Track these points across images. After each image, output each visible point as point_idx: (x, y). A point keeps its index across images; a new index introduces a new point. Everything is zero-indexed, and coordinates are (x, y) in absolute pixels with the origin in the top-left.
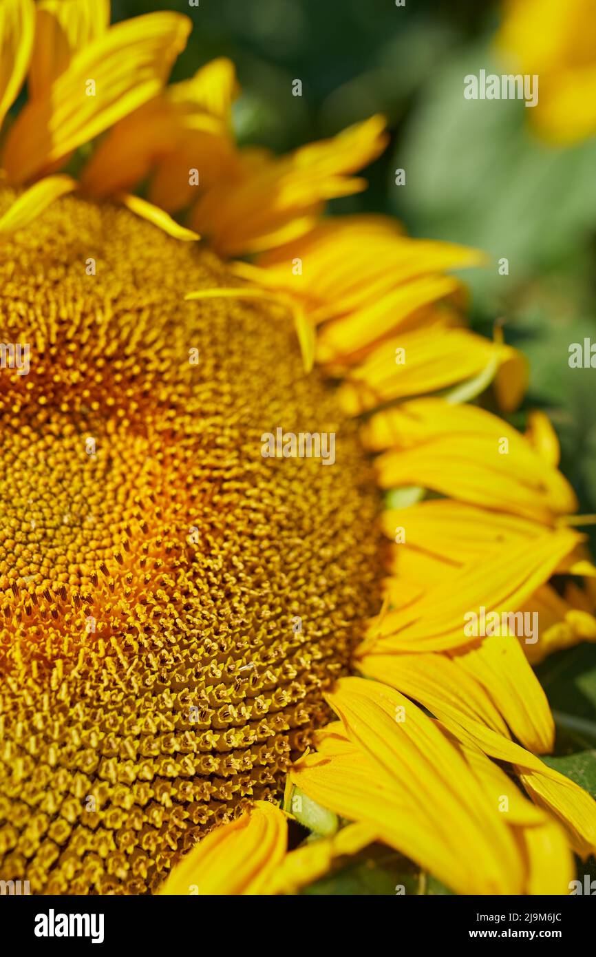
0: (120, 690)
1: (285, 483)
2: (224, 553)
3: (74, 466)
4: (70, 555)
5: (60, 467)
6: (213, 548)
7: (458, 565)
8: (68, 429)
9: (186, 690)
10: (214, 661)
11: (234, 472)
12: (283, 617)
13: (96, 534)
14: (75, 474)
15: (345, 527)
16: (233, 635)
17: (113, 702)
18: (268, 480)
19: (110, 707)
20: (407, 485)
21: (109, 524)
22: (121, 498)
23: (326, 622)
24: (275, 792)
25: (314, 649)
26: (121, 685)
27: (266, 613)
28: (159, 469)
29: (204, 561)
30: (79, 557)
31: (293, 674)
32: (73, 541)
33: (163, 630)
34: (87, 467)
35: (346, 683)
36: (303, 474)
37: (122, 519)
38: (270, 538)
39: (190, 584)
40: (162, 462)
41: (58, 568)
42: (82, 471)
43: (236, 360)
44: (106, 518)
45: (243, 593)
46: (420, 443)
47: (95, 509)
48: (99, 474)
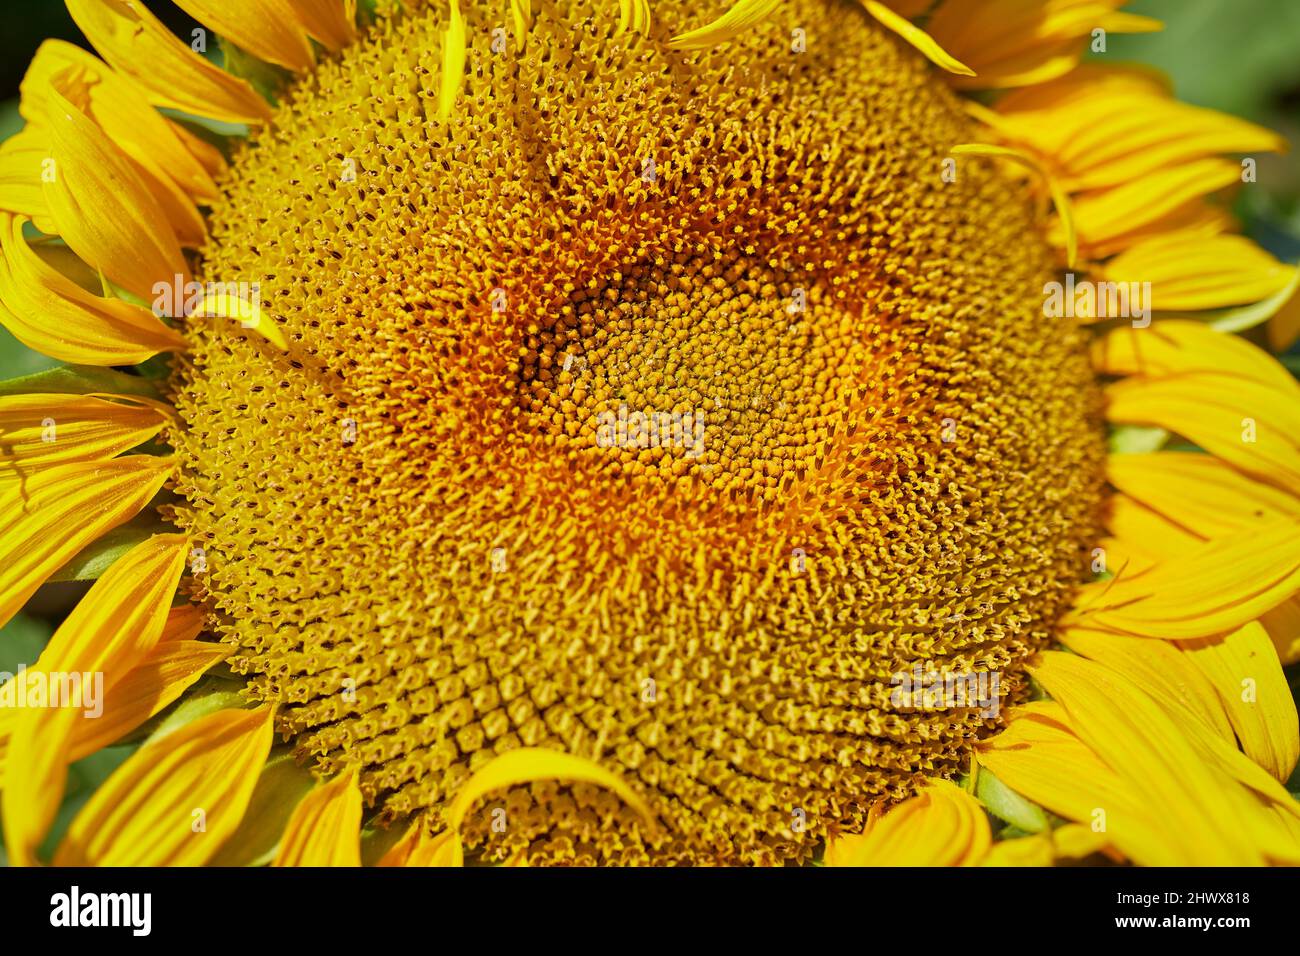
0: (807, 621)
1: (1013, 400)
2: (941, 475)
3: (770, 338)
4: (756, 446)
5: (754, 335)
6: (928, 467)
7: (1204, 539)
8: (768, 289)
9: (881, 634)
10: (916, 605)
11: (960, 377)
12: (995, 566)
13: (788, 426)
14: (771, 347)
15: (1072, 466)
16: (940, 576)
17: (797, 634)
18: (996, 394)
19: (794, 639)
20: (1146, 425)
21: (803, 417)
22: (820, 386)
23: (1039, 579)
24: (953, 771)
25: (1022, 609)
26: (811, 615)
27: (979, 558)
28: (869, 358)
29: (918, 482)
30: (766, 451)
31: (999, 636)
32: (760, 431)
33: (863, 557)
34: (784, 340)
35: (1049, 657)
36: (1033, 392)
37: (819, 413)
38: (989, 465)
39: (901, 507)
40: (875, 350)
41: (741, 461)
42: (778, 343)
43: (970, 231)
44: (801, 408)
45: (956, 529)
46: (1172, 376)
47: (789, 395)
48: (797, 352)
